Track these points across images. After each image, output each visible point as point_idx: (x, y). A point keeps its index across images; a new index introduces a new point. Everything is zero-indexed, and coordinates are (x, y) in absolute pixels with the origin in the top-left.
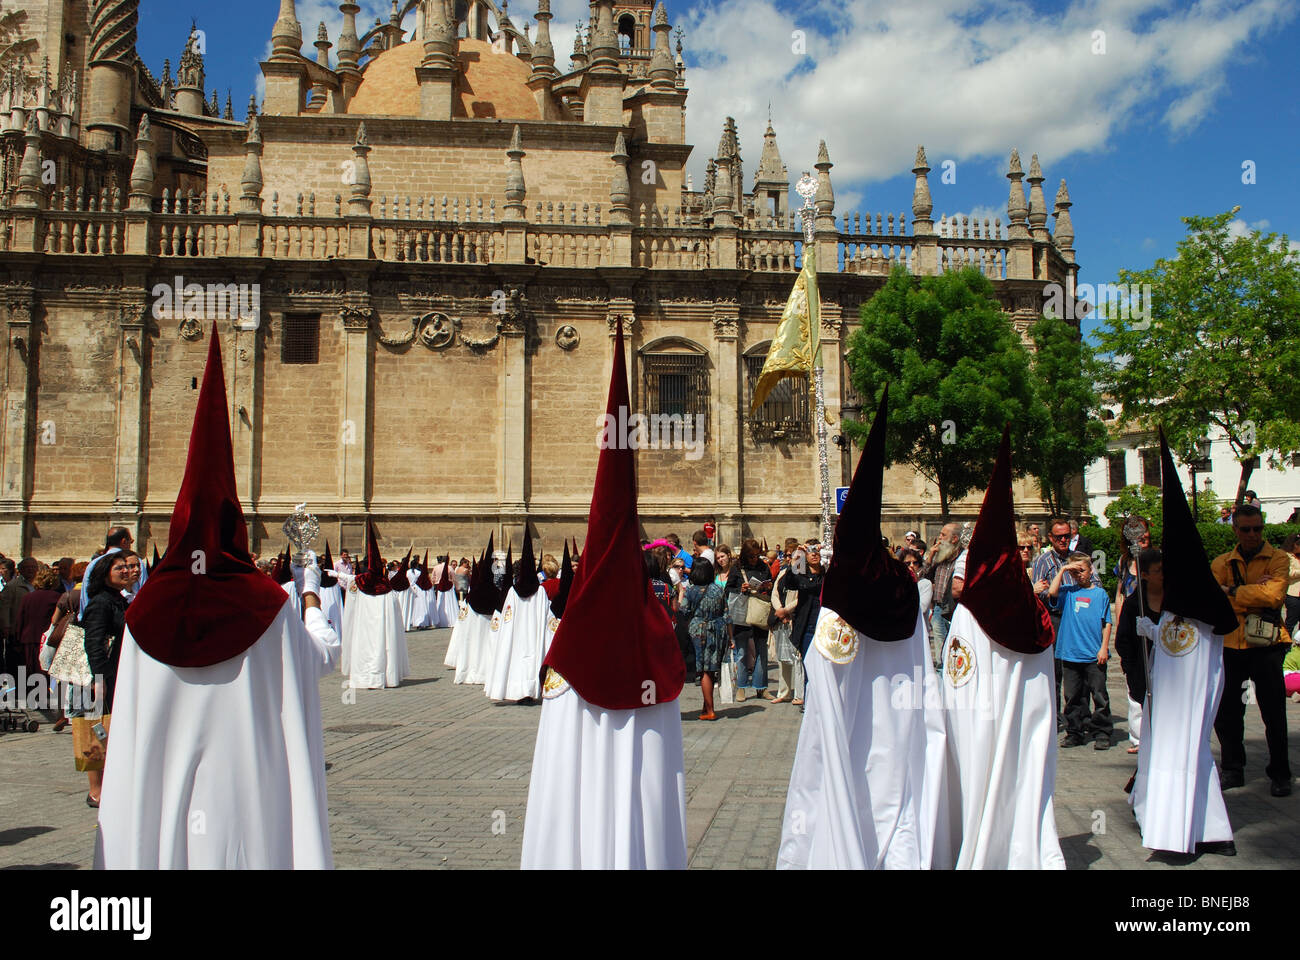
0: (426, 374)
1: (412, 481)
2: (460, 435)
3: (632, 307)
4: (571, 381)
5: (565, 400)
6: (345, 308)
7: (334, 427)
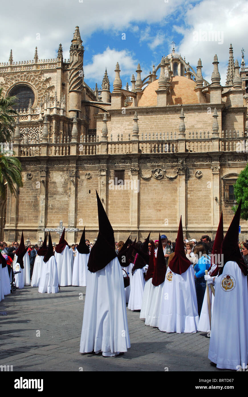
0: (156, 187)
1: (152, 220)
2: (166, 206)
3: (219, 164)
4: (200, 188)
5: (198, 194)
6: (131, 168)
7: (129, 204)
